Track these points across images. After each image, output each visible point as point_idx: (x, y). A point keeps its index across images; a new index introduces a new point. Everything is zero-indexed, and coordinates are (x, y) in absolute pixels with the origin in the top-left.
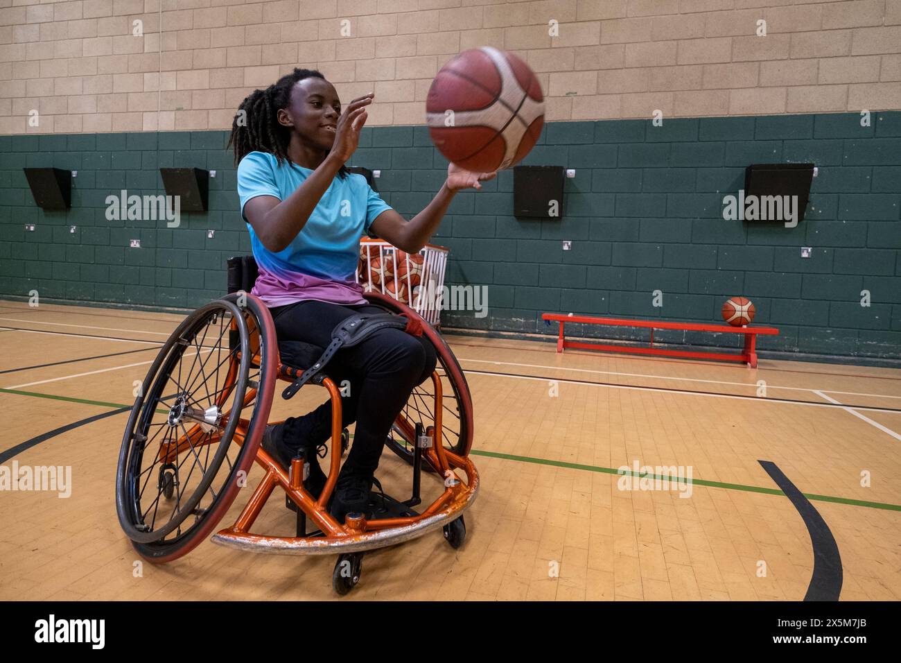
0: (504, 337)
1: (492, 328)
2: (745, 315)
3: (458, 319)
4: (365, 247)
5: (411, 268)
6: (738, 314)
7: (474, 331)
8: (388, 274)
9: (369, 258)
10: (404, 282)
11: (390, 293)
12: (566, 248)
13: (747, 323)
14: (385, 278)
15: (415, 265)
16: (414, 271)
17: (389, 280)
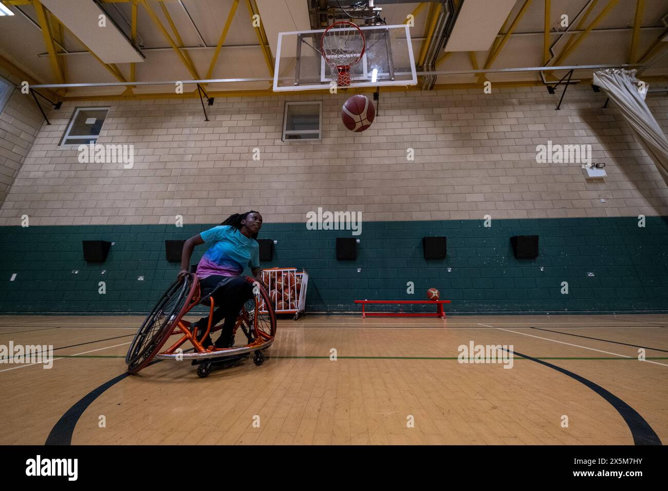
0: (334, 314)
1: (328, 310)
2: (437, 295)
3: (312, 307)
4: (275, 272)
5: (297, 281)
6: (434, 295)
7: (320, 312)
8: (285, 284)
9: (276, 277)
10: (293, 288)
11: (286, 294)
12: (359, 271)
13: (438, 299)
14: (284, 286)
15: (298, 280)
16: (298, 283)
17: (286, 287)
